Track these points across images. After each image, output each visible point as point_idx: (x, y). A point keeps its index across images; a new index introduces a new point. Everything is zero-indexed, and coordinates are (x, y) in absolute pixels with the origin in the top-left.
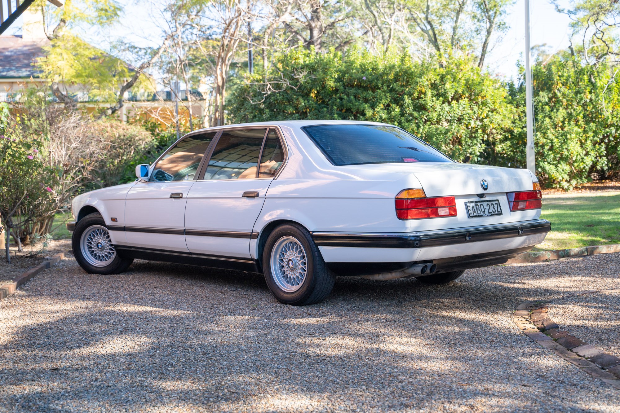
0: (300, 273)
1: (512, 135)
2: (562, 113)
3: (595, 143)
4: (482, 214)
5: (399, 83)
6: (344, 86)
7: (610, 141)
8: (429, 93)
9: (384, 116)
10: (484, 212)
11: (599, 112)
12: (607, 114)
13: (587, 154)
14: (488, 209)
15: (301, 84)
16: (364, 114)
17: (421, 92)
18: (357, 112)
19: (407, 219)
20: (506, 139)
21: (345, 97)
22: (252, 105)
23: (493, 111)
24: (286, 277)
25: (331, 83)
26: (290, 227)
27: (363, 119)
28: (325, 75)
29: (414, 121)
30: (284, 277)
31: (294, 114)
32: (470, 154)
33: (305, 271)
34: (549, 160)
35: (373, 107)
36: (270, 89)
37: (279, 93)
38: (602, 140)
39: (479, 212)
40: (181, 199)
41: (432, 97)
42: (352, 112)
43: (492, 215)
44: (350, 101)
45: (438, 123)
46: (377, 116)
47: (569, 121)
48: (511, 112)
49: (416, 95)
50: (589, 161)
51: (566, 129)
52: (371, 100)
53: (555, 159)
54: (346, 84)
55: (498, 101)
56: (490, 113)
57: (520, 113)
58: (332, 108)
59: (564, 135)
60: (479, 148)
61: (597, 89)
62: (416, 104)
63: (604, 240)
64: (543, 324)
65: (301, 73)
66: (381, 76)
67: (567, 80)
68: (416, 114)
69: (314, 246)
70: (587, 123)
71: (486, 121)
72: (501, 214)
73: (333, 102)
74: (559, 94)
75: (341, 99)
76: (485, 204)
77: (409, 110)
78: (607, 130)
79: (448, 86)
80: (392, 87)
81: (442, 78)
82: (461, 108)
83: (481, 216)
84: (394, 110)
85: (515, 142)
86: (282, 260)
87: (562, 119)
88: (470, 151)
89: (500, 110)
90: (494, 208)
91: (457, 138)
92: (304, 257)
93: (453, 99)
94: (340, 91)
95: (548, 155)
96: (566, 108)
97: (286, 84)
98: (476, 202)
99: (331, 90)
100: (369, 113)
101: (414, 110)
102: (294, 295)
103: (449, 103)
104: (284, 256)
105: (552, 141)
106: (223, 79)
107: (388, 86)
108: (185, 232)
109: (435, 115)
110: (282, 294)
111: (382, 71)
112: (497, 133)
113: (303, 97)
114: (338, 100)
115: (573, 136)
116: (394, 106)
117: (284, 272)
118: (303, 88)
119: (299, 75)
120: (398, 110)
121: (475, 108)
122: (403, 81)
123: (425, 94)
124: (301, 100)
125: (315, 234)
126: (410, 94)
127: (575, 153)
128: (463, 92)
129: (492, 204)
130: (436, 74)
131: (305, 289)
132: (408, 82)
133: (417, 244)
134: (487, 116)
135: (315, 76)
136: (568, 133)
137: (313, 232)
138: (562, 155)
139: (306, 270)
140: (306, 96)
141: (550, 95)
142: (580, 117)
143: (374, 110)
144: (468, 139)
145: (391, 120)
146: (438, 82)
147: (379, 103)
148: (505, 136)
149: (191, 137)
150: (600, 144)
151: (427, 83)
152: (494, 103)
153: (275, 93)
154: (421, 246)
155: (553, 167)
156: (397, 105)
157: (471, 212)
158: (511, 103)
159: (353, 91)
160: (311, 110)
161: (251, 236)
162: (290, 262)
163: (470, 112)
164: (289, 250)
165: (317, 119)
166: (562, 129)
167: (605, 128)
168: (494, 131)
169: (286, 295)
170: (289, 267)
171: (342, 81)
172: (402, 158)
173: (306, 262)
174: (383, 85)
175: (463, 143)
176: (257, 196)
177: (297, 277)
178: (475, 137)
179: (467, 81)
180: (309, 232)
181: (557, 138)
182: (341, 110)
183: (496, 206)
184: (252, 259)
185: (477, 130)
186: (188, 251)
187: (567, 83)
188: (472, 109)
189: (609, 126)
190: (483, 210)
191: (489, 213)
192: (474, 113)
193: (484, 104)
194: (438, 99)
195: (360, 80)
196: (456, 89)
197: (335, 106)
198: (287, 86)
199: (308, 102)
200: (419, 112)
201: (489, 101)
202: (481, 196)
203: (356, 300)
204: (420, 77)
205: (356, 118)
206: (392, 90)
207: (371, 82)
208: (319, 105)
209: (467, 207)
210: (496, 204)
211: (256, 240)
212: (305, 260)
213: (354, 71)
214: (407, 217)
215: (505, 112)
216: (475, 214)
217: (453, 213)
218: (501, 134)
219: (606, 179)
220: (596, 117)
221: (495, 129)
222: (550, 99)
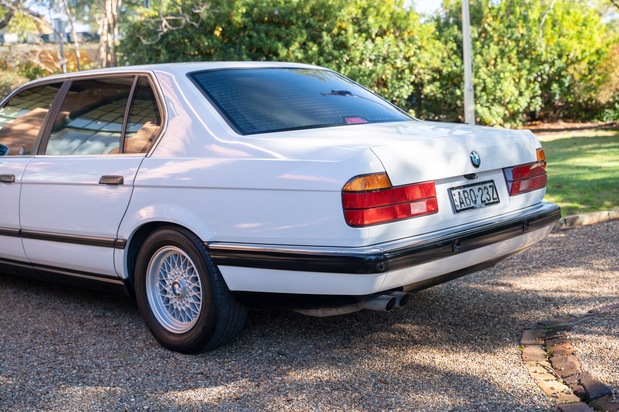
0: (192, 304)
1: (440, 75)
2: (494, 50)
3: (529, 82)
4: (472, 205)
5: (317, 18)
6: (254, 22)
7: (543, 79)
8: (351, 29)
9: (300, 56)
10: (475, 202)
11: (532, 47)
12: (541, 50)
13: (521, 94)
14: (480, 196)
15: (203, 20)
16: (277, 54)
17: (340, 28)
18: (269, 52)
19: (362, 225)
20: (434, 80)
21: (255, 35)
22: (146, 46)
23: (420, 48)
24: (171, 308)
25: (238, 19)
26: (173, 232)
27: (276, 60)
28: (230, 10)
29: (334, 62)
30: (167, 307)
31: (196, 55)
32: (398, 97)
33: (199, 300)
34: (482, 102)
35: (287, 45)
36: (166, 26)
37: (178, 30)
38: (535, 80)
39: (468, 201)
40: (13, 185)
41: (354, 33)
42: (263, 52)
43: (487, 204)
44: (261, 40)
45: (361, 62)
46: (292, 56)
47: (502, 59)
48: (439, 49)
49: (335, 31)
50: (523, 102)
51: (499, 67)
52: (285, 37)
53: (487, 101)
54: (255, 20)
55: (425, 38)
56: (418, 51)
57: (449, 51)
58: (240, 47)
59: (497, 74)
60: (406, 91)
61: (529, 22)
62: (336, 42)
63: (582, 207)
64: (580, 383)
65: (202, 6)
66: (296, 9)
67: (498, 13)
68: (336, 53)
69: (212, 263)
70: (520, 60)
71: (413, 60)
72: (498, 202)
73: (241, 41)
74: (489, 29)
75: (250, 37)
76: (475, 188)
77: (329, 48)
78: (541, 67)
79: (371, 20)
80: (309, 22)
81: (364, 11)
82: (386, 46)
83: (472, 208)
84: (311, 49)
85: (445, 82)
86: (164, 282)
87: (494, 56)
88: (396, 93)
89: (427, 47)
90: (488, 193)
91: (383, 80)
92: (196, 279)
93: (377, 35)
94: (248, 28)
95: (481, 97)
96: (498, 44)
97: (185, 20)
98: (464, 187)
99: (238, 26)
100: (283, 53)
101: (334, 49)
102: (183, 338)
103: (373, 41)
104: (166, 277)
105: (484, 80)
106: (113, 16)
107: (304, 22)
108: (21, 234)
109: (358, 54)
110: (166, 335)
111: (295, 5)
112: (425, 73)
113: (206, 35)
114: (247, 39)
115: (507, 74)
116: (311, 44)
117: (168, 300)
118: (205, 25)
119: (199, 9)
120: (315, 48)
121: (401, 44)
122: (320, 16)
123: (346, 30)
124: (204, 38)
125: (212, 246)
126: (329, 31)
127: (510, 94)
128: (388, 27)
129: (486, 188)
130: (358, 7)
131: (200, 329)
132: (325, 16)
133: (381, 267)
134: (415, 54)
135: (219, 9)
136: (501, 72)
137: (210, 242)
138: (495, 96)
139: (201, 298)
140: (210, 33)
141: (480, 30)
142: (513, 54)
143: (288, 49)
144: (394, 81)
145: (308, 60)
146: (359, 16)
147: (295, 41)
148: (433, 76)
149: (29, 90)
150: (534, 83)
151: (348, 17)
152: (422, 39)
153: (173, 30)
154: (387, 269)
155: (486, 110)
156: (315, 42)
157: (457, 203)
158: (438, 39)
159: (263, 27)
160: (216, 51)
161: (115, 244)
162: (176, 286)
163: (396, 49)
164: (174, 267)
165: (224, 60)
166: (495, 67)
167: (539, 65)
168: (421, 71)
169: (172, 338)
170: (175, 294)
171: (251, 16)
172: (344, 118)
173: (200, 287)
174: (297, 19)
175: (390, 85)
176: (121, 183)
177: (188, 309)
178: (401, 79)
179: (392, 14)
180: (203, 242)
181: (490, 77)
182: (251, 50)
183: (490, 190)
184: (119, 278)
185: (403, 71)
186: (29, 261)
187: (497, 16)
188: (398, 46)
189: (543, 63)
190: (474, 199)
191: (483, 202)
192: (401, 51)
193: (411, 40)
194: (360, 36)
195: (271, 15)
196: (380, 24)
197: (244, 45)
198: (186, 21)
199: (212, 41)
200: (340, 51)
201: (417, 37)
202: (470, 177)
203: (280, 334)
204: (340, 11)
205: (268, 59)
206: (308, 26)
207: (284, 17)
208: (226, 44)
209: (451, 196)
210: (490, 187)
211: (123, 251)
212: (198, 284)
213: (265, 4)
214: (363, 221)
215: (433, 50)
216: (463, 207)
217: (433, 208)
218: (429, 74)
219: (536, 120)
220: (530, 53)
221: (422, 68)
222: (480, 34)
